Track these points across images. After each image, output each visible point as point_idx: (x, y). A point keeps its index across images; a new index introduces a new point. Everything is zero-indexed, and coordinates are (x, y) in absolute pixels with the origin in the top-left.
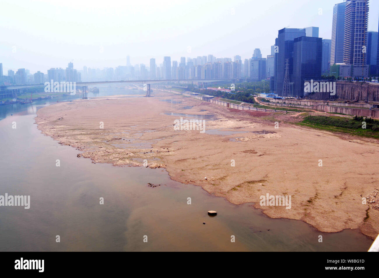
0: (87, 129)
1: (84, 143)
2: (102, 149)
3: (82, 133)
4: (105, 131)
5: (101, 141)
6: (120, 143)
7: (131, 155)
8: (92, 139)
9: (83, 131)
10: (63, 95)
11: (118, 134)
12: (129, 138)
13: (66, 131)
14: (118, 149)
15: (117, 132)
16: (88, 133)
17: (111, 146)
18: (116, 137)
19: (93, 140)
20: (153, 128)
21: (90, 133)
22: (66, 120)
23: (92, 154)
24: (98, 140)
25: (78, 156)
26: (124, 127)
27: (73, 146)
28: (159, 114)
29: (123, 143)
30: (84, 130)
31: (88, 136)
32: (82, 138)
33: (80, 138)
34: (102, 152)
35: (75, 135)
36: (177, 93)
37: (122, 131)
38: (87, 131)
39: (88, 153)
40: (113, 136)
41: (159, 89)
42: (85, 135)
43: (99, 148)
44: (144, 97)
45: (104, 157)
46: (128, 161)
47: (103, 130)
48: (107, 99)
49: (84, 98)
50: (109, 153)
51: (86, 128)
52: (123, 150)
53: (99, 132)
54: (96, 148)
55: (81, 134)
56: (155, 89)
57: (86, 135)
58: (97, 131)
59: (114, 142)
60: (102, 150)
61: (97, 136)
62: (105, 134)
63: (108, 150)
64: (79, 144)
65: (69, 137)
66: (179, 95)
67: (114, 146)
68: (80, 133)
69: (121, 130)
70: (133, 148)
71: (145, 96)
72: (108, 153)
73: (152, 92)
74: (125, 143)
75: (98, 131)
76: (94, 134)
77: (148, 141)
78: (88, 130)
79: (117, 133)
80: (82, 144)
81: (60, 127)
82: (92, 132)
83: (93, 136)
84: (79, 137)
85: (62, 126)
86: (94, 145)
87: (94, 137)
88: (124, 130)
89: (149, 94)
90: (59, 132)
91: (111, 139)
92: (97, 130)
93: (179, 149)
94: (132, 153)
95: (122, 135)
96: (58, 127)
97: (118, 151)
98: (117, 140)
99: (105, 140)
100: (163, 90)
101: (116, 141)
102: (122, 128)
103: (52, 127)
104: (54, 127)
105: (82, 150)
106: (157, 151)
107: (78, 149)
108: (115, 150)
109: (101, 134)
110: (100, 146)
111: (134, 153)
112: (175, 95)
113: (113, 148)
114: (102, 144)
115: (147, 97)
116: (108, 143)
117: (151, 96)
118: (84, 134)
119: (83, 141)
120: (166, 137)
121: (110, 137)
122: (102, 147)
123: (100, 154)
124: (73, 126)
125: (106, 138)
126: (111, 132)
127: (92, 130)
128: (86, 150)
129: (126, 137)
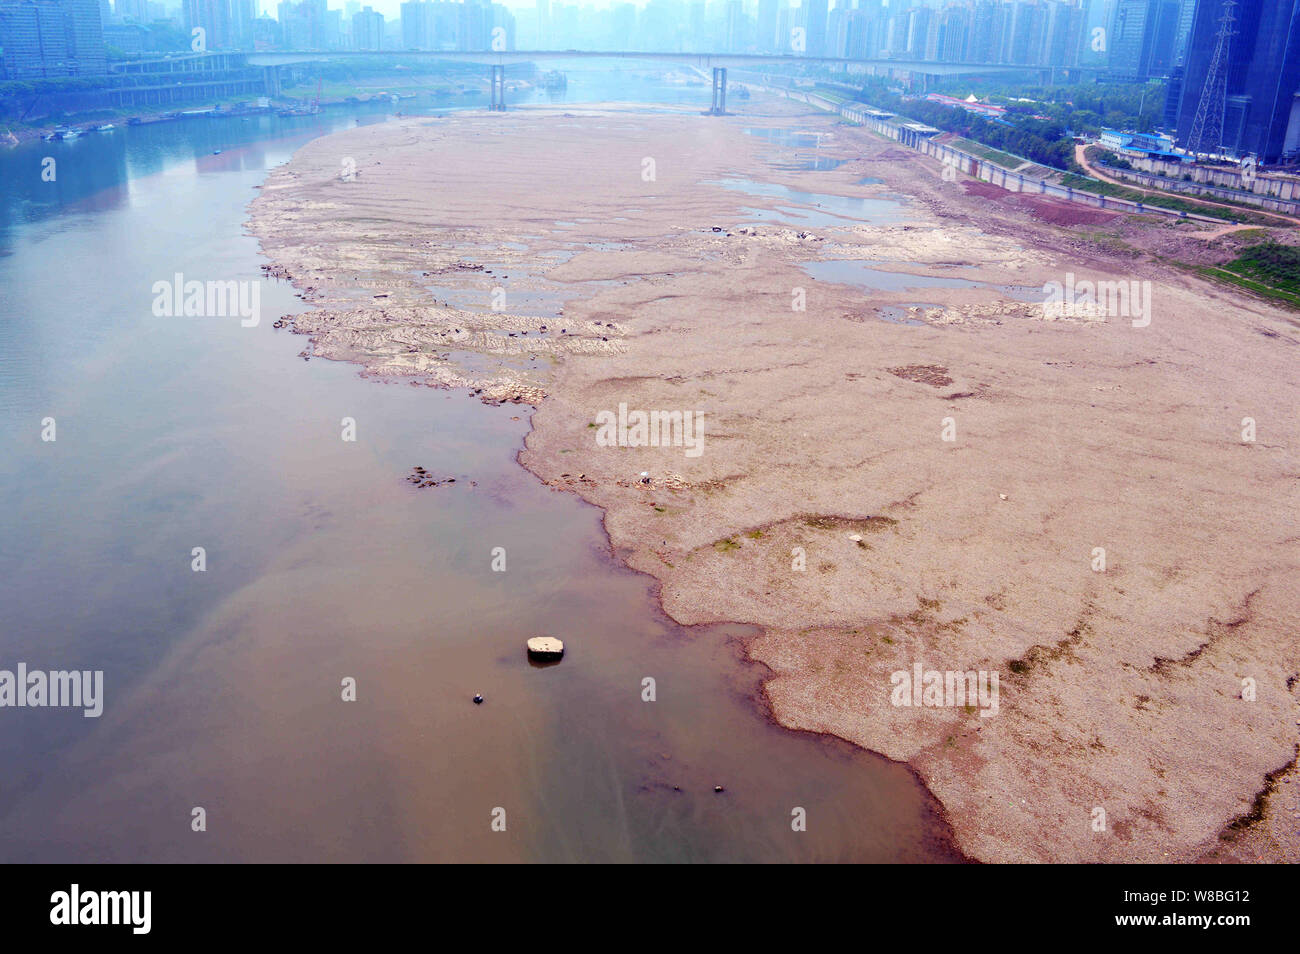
0: (398, 222)
1: (341, 276)
2: (379, 303)
3: (372, 234)
5: (407, 270)
6: (465, 284)
7: (456, 337)
8: (383, 261)
9: (378, 226)
10: (438, 92)
12: (511, 267)
13: (325, 224)
15: (490, 240)
16: (388, 237)
17: (424, 292)
18: (467, 261)
19: (380, 267)
20: (629, 234)
21: (396, 238)
22: (362, 183)
23: (332, 318)
24: (396, 267)
25: (278, 325)
26: (528, 224)
27: (295, 285)
28: (700, 180)
29: (474, 286)
30: (385, 225)
31: (378, 248)
32: (350, 255)
33: (343, 255)
34: (369, 314)
35: (341, 240)
36: (827, 108)
37: (510, 238)
38: (390, 229)
39: (318, 316)
41: (773, 90)
42: (371, 243)
43: (375, 300)
44: (703, 113)
47: (446, 230)
48: (566, 115)
49: (492, 108)
52: (444, 315)
53: (430, 235)
54: (364, 298)
55: (363, 240)
56: (761, 89)
57: (375, 242)
58: (427, 231)
59: (446, 278)
60: (374, 308)
62: (444, 246)
63: (393, 312)
64: (322, 277)
65: (313, 248)
66: (825, 114)
68: (364, 234)
69: (510, 233)
71: (707, 109)
73: (747, 98)
75: (432, 232)
77: (565, 286)
78: (398, 225)
79: (487, 243)
80: (332, 276)
81: (322, 205)
82: (405, 233)
83: (393, 248)
84: (345, 249)
85: (329, 205)
86: (367, 286)
87: (393, 255)
88: (519, 234)
89: (718, 106)
90: (300, 226)
91: (443, 266)
92: (429, 225)
93: (650, 332)
94: (470, 329)
95: (498, 253)
96: (313, 205)
98: (463, 273)
99: (422, 269)
100: (783, 95)
101: (454, 277)
102: (520, 227)
103: (294, 205)
104: (300, 206)
105: (312, 300)
106: (564, 331)
107: (303, 296)
108: (421, 311)
109: (430, 244)
110: (385, 291)
111: (473, 332)
112: (814, 114)
113: (421, 302)
114: (400, 281)
115: (712, 117)
116: (423, 280)
117: (728, 110)
119: (345, 266)
120: (643, 276)
121: (447, 258)
122: (385, 296)
123: (355, 325)
124: (361, 207)
125: (432, 261)
126: (469, 239)
127: (410, 226)
128: (324, 301)
129: (504, 262)
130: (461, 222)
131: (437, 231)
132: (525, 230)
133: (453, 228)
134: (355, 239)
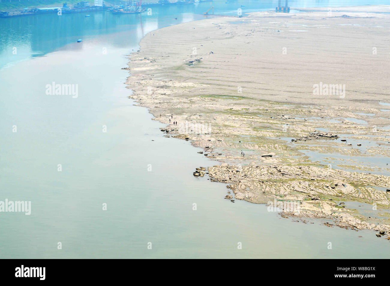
0: (252, 99)
1: (227, 139)
2: (269, 160)
3: (236, 108)
4: (300, 109)
5: (278, 136)
6: (329, 149)
7: (344, 190)
8: (255, 129)
9: (238, 102)
12: (361, 137)
13: (195, 99)
14: (315, 169)
15: (333, 116)
16: (250, 111)
17: (300, 154)
18: (323, 131)
19: (254, 133)
21: (255, 111)
22: (206, 68)
23: (237, 171)
24: (268, 134)
25: (197, 174)
26: (359, 104)
27: (194, 144)
29: (338, 151)
30: (243, 101)
31: (245, 119)
32: (227, 123)
33: (221, 123)
34: (265, 169)
35: (213, 111)
37: (348, 114)
38: (248, 104)
39: (225, 169)
40: (318, 125)
42: (239, 114)
43: (263, 158)
45: (264, 186)
46: (327, 209)
47: (293, 106)
50: (283, 174)
51: (250, 96)
52: (326, 173)
53: (282, 110)
54: (256, 157)
55: (231, 112)
57: (241, 114)
58: (277, 107)
59: (311, 144)
60: (266, 164)
61: (271, 121)
62: (297, 119)
63: (284, 168)
64: (213, 139)
65: (194, 117)
67: (307, 157)
68: (229, 108)
69: (347, 110)
70: (360, 168)
72: (281, 177)
74: (344, 153)
75: (280, 108)
76: (266, 113)
78: (252, 102)
79: (331, 118)
80: (220, 139)
81: (184, 84)
82: (261, 108)
83: (258, 119)
84: (220, 119)
85: (190, 84)
86: (252, 148)
87: (261, 125)
88: (354, 111)
90: (175, 100)
91: (304, 135)
92: (278, 103)
94: (352, 184)
95: (344, 126)
96: (177, 84)
97: (312, 174)
98: (324, 141)
99: (289, 136)
101: (318, 143)
102: (351, 106)
103: (162, 84)
104: (166, 84)
105: (213, 156)
107: (204, 153)
108: (305, 168)
109: (286, 117)
110: (269, 152)
111: (356, 186)
113: (302, 161)
114: (276, 145)
116: (294, 145)
118: (237, 113)
119: (227, 131)
121: (305, 128)
122: (271, 156)
123: (258, 177)
124: (217, 87)
125: (294, 130)
126: (315, 114)
127: (262, 102)
128: (224, 158)
129: (353, 133)
130: (303, 101)
131: (285, 107)
132: (357, 108)
133: (299, 105)
134: (224, 111)
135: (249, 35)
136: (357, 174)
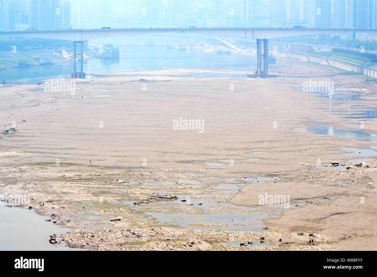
0: (81, 165)
1: (71, 206)
2: (119, 224)
3: (68, 175)
4: (132, 173)
5: (119, 200)
6: (173, 210)
8: (94, 194)
11: (168, 184)
12: (199, 196)
13: (24, 168)
14: (167, 229)
15: (165, 177)
16: (83, 177)
17: (146, 217)
18: (162, 193)
20: (272, 170)
21: (88, 177)
22: (24, 136)
23: (92, 236)
24: (110, 199)
25: (53, 241)
26: (185, 165)
27: (38, 212)
28: (292, 129)
29: (182, 211)
30: (72, 168)
31: (82, 185)
32: (64, 190)
33: (59, 190)
34: (119, 233)
35: (45, 179)
36: (349, 69)
37: (179, 175)
38: (79, 171)
39: (79, 235)
40: (154, 187)
41: (294, 56)
42: (73, 181)
43: (113, 223)
44: (250, 76)
47: (125, 170)
48: (142, 80)
49: (76, 75)
50: (138, 236)
51: (78, 162)
52: (178, 232)
53: (114, 175)
54: (105, 222)
55: (64, 179)
56: (283, 55)
57: (76, 181)
58: (108, 172)
59: (154, 206)
60: (118, 228)
61: (108, 186)
62: (132, 183)
63: (137, 230)
64: (56, 207)
65: (30, 186)
66: (351, 73)
67: (155, 219)
68: (61, 175)
69: (177, 172)
70: (208, 226)
71: (252, 73)
72: (137, 239)
73: (274, 63)
74: (188, 212)
75: (112, 173)
76: (99, 178)
77: (253, 209)
78: (82, 168)
79: (165, 180)
80: (63, 206)
81: (7, 153)
82: (93, 173)
83: (95, 185)
84: (57, 186)
85: (14, 153)
86: (98, 213)
87: (99, 190)
88: (184, 172)
89: (262, 69)
90: (4, 170)
91: (145, 197)
92: (108, 168)
94: (206, 241)
95: (180, 187)
96: (1, 154)
97: (166, 235)
98: (165, 202)
99: (130, 200)
100: (305, 59)
101: (160, 205)
102: (180, 167)
105: (63, 223)
106: (280, 240)
107: (52, 221)
108: (157, 229)
109: (120, 181)
110: (116, 216)
111: (211, 243)
112: (340, 74)
113: (151, 223)
114: (121, 209)
115: (259, 78)
116: (138, 208)
117: (269, 73)
118: (71, 180)
119: (67, 198)
121: (143, 191)
122: (119, 220)
123: (114, 240)
124: (42, 155)
125: (133, 193)
126: (148, 177)
127: (91, 168)
128: (74, 224)
129: (190, 193)
130: (133, 165)
131: (116, 171)
132: (187, 169)
133: (129, 169)
134: (57, 179)
135: (54, 102)
136: (208, 232)
